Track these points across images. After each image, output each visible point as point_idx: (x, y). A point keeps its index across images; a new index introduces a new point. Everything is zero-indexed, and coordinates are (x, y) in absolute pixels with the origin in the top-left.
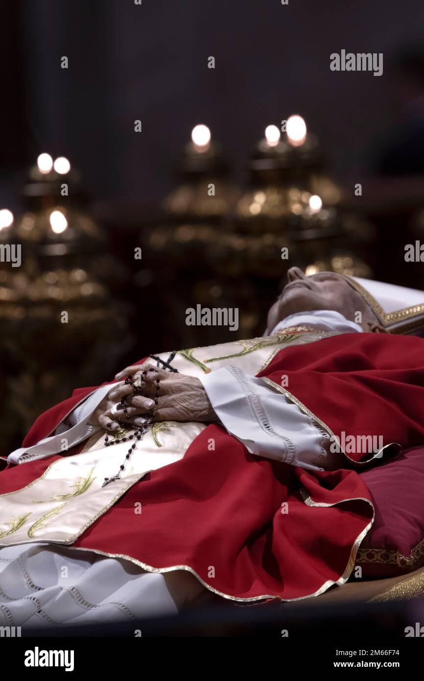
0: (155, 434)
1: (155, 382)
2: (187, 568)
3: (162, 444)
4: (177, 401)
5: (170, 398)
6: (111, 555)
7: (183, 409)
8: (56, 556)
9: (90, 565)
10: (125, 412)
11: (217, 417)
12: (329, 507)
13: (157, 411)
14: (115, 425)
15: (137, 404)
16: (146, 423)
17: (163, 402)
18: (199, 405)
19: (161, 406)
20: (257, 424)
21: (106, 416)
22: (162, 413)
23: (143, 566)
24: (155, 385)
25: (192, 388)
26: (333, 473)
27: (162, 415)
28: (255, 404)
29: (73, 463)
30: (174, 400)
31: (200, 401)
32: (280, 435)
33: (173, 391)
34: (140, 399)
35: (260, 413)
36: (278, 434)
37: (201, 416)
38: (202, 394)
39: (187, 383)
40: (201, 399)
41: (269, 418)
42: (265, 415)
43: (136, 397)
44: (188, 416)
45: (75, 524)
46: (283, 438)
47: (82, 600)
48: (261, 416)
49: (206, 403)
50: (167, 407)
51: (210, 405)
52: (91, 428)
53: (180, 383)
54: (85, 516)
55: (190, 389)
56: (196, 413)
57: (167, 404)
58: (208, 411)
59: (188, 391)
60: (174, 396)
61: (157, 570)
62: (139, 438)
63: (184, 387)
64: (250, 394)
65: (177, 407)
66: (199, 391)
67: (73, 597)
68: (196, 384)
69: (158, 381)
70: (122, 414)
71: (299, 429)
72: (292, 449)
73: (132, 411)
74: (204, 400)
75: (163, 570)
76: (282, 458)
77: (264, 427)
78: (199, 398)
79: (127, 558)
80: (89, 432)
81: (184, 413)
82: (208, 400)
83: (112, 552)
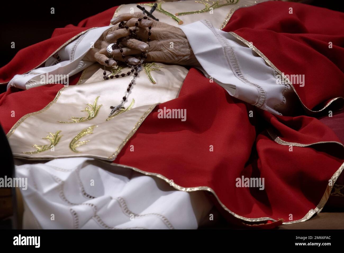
0: (149, 72)
1: (147, 28)
2: (209, 189)
3: (156, 81)
4: (165, 46)
5: (159, 43)
6: (147, 173)
7: (169, 53)
8: (100, 170)
9: (129, 180)
10: (121, 51)
11: (197, 62)
12: (304, 147)
13: (148, 53)
14: (112, 62)
15: (132, 46)
16: (139, 62)
17: (153, 46)
18: (183, 52)
19: (151, 49)
20: (230, 71)
21: (100, 53)
22: (153, 55)
23: (173, 184)
24: (147, 32)
25: (177, 36)
26: (294, 118)
27: (152, 57)
28: (229, 54)
29: (80, 92)
30: (162, 45)
31: (183, 47)
32: (251, 82)
33: (161, 38)
34: (133, 42)
35: (233, 62)
36: (249, 81)
37: (184, 61)
38: (185, 42)
39: (172, 31)
40: (184, 46)
41: (240, 67)
42: (237, 65)
43: (131, 40)
44: (173, 59)
45: (111, 144)
46: (254, 85)
47: (127, 209)
48: (234, 65)
49: (188, 50)
50: (156, 50)
51: (192, 52)
52: (82, 63)
53: (167, 31)
54: (118, 138)
55: (175, 37)
56: (180, 57)
57: (156, 48)
58: (190, 57)
59: (174, 38)
60: (162, 42)
61: (184, 189)
62: (136, 75)
63: (170, 35)
64: (225, 45)
65: (165, 51)
66: (182, 39)
67: (121, 206)
68: (180, 33)
69: (150, 28)
70: (118, 54)
71: (265, 79)
72: (264, 95)
73: (127, 51)
74: (187, 47)
75: (189, 189)
76: (254, 102)
77: (236, 74)
78: (182, 45)
79: (159, 176)
80: (80, 66)
81: (171, 56)
82: (190, 47)
83: (147, 171)
